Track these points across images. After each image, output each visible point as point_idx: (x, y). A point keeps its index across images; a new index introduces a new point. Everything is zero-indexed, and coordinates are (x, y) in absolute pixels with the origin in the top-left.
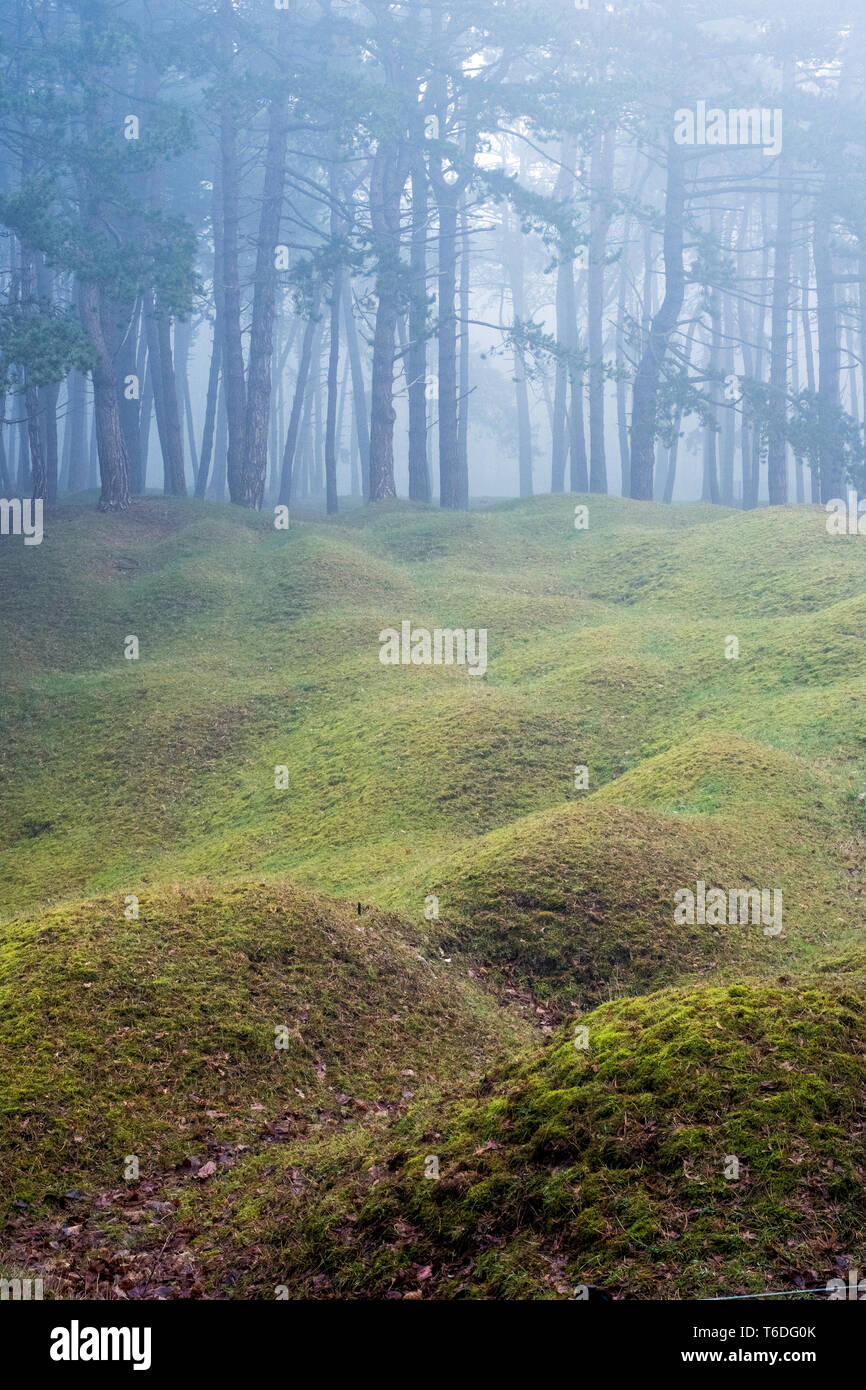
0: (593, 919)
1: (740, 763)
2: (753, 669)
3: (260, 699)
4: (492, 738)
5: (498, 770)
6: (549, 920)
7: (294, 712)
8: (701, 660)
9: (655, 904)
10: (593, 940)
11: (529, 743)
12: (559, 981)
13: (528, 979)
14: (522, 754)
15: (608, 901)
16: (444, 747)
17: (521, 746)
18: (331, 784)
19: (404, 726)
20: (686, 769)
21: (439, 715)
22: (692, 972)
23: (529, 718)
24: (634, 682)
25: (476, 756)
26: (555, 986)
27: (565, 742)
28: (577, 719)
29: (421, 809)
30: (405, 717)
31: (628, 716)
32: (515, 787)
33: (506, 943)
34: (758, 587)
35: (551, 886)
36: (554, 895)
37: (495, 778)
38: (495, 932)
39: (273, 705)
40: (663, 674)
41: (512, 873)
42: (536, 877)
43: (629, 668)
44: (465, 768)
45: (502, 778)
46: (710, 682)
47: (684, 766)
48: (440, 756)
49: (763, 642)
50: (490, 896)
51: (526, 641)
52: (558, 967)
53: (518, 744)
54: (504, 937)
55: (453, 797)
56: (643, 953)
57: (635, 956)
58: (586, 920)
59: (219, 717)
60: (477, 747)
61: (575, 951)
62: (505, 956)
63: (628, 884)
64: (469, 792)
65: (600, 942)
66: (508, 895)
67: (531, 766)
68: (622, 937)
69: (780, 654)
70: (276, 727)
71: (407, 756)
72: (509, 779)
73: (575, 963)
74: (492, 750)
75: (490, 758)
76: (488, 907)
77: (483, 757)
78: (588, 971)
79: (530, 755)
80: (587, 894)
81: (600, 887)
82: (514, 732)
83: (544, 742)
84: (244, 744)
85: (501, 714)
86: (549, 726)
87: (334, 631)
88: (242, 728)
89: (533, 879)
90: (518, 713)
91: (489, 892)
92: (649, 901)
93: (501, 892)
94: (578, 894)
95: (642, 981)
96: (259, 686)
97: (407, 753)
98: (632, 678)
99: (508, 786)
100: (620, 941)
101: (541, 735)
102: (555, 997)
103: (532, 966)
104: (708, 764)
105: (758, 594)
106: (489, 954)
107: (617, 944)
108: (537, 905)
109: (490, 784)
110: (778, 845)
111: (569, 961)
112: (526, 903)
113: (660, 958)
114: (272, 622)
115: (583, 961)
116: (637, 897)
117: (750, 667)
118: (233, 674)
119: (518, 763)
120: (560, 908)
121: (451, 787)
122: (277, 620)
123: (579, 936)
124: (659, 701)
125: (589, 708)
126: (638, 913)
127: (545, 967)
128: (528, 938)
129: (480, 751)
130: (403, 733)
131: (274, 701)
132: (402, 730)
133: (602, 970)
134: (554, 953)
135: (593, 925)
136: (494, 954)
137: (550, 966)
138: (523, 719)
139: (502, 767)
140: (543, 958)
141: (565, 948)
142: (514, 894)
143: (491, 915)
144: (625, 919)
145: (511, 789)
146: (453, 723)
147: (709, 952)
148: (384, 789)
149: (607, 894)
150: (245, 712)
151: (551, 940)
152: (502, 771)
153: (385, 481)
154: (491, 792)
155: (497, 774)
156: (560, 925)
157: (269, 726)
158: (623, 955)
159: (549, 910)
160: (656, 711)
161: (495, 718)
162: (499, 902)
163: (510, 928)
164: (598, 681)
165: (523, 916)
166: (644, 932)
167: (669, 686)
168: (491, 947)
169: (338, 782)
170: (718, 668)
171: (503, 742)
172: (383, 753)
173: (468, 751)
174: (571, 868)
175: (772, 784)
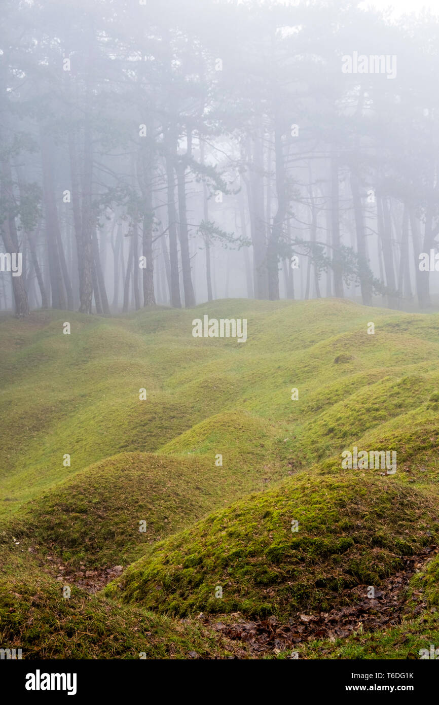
0: (100, 517)
1: (229, 426)
2: (274, 377)
3: (60, 402)
4: (149, 416)
5: (150, 432)
6: (76, 518)
7: (75, 407)
8: (253, 374)
9: (135, 507)
10: (98, 527)
11: (166, 418)
12: (76, 551)
13: (61, 551)
14: (162, 423)
15: (109, 506)
16: (126, 422)
17: (162, 419)
18: (77, 442)
19: (112, 413)
20: (204, 430)
21: (128, 407)
22: (146, 542)
23: (168, 406)
24: (221, 386)
25: (140, 426)
26: (73, 554)
27: (183, 416)
28: (191, 405)
29: (111, 452)
30: (114, 408)
31: (215, 402)
32: (157, 439)
33: (53, 532)
34: (292, 338)
35: (82, 500)
36: (82, 505)
37: (148, 436)
38: (48, 526)
39: (66, 404)
40: (235, 381)
41: (65, 494)
42: (76, 495)
43: (219, 379)
44: (134, 432)
45: (151, 435)
46: (255, 384)
47: (203, 429)
48: (124, 426)
49: (281, 364)
50: (50, 507)
51: (185, 368)
52: (77, 543)
53: (161, 419)
54: (52, 529)
55: (127, 446)
56: (122, 533)
57: (118, 535)
58: (96, 517)
59: (42, 411)
60: (141, 421)
61: (87, 534)
62: (51, 539)
63: (123, 496)
64: (134, 443)
65: (101, 528)
66: (59, 506)
67: (166, 429)
68: (113, 525)
69: (286, 369)
70: (66, 415)
71: (110, 427)
72: (154, 436)
73: (87, 540)
74: (148, 422)
75: (147, 426)
76: (48, 513)
77: (144, 426)
78: (92, 545)
79: (166, 424)
80: (100, 503)
81: (107, 499)
82: (160, 413)
83: (174, 417)
84: (51, 424)
85: (156, 404)
86: (177, 409)
87: (100, 368)
88: (51, 416)
89: (74, 497)
90: (164, 404)
91: (50, 505)
92: (132, 505)
93: (56, 505)
94: (95, 503)
95: (119, 548)
96: (64, 396)
97: (110, 426)
98: (220, 384)
99: (153, 439)
100: (111, 527)
101: (172, 414)
102: (72, 560)
103: (65, 543)
104: (214, 427)
105: (292, 341)
106: (43, 538)
107: (109, 530)
108: (73, 510)
109: (145, 439)
110: (229, 469)
111: (83, 540)
112: (67, 510)
113: (130, 536)
114: (77, 365)
115: (91, 539)
116: (126, 503)
117: (273, 376)
118: (53, 391)
119: (160, 428)
120: (84, 511)
121: (126, 441)
122: (79, 364)
123: (91, 526)
124: (230, 394)
125: (197, 400)
126: (124, 513)
127: (71, 543)
128: (64, 528)
129: (142, 423)
130: (111, 416)
131: (67, 403)
132: (111, 414)
133: (99, 544)
134: (76, 536)
135: (99, 520)
136: (46, 538)
137: (73, 543)
138: (165, 406)
139: (152, 430)
140: (70, 539)
141: (82, 533)
142: (62, 506)
143: (48, 517)
144: (116, 515)
145: (155, 441)
146: (133, 410)
147: (159, 531)
148: (96, 443)
149: (111, 503)
150: (53, 408)
151: (75, 530)
152: (152, 432)
153: (150, 297)
154: (145, 443)
155: (149, 434)
156: (82, 520)
157: (63, 415)
158: (112, 535)
159: (79, 512)
160: (228, 399)
161: (152, 407)
162: (54, 510)
163: (56, 524)
164: (205, 386)
165: (64, 517)
166: (125, 522)
167: (236, 387)
168: (45, 535)
169: (79, 441)
170: (259, 377)
171: (154, 418)
172: (100, 426)
173: (137, 423)
174: (95, 490)
175: (241, 436)
